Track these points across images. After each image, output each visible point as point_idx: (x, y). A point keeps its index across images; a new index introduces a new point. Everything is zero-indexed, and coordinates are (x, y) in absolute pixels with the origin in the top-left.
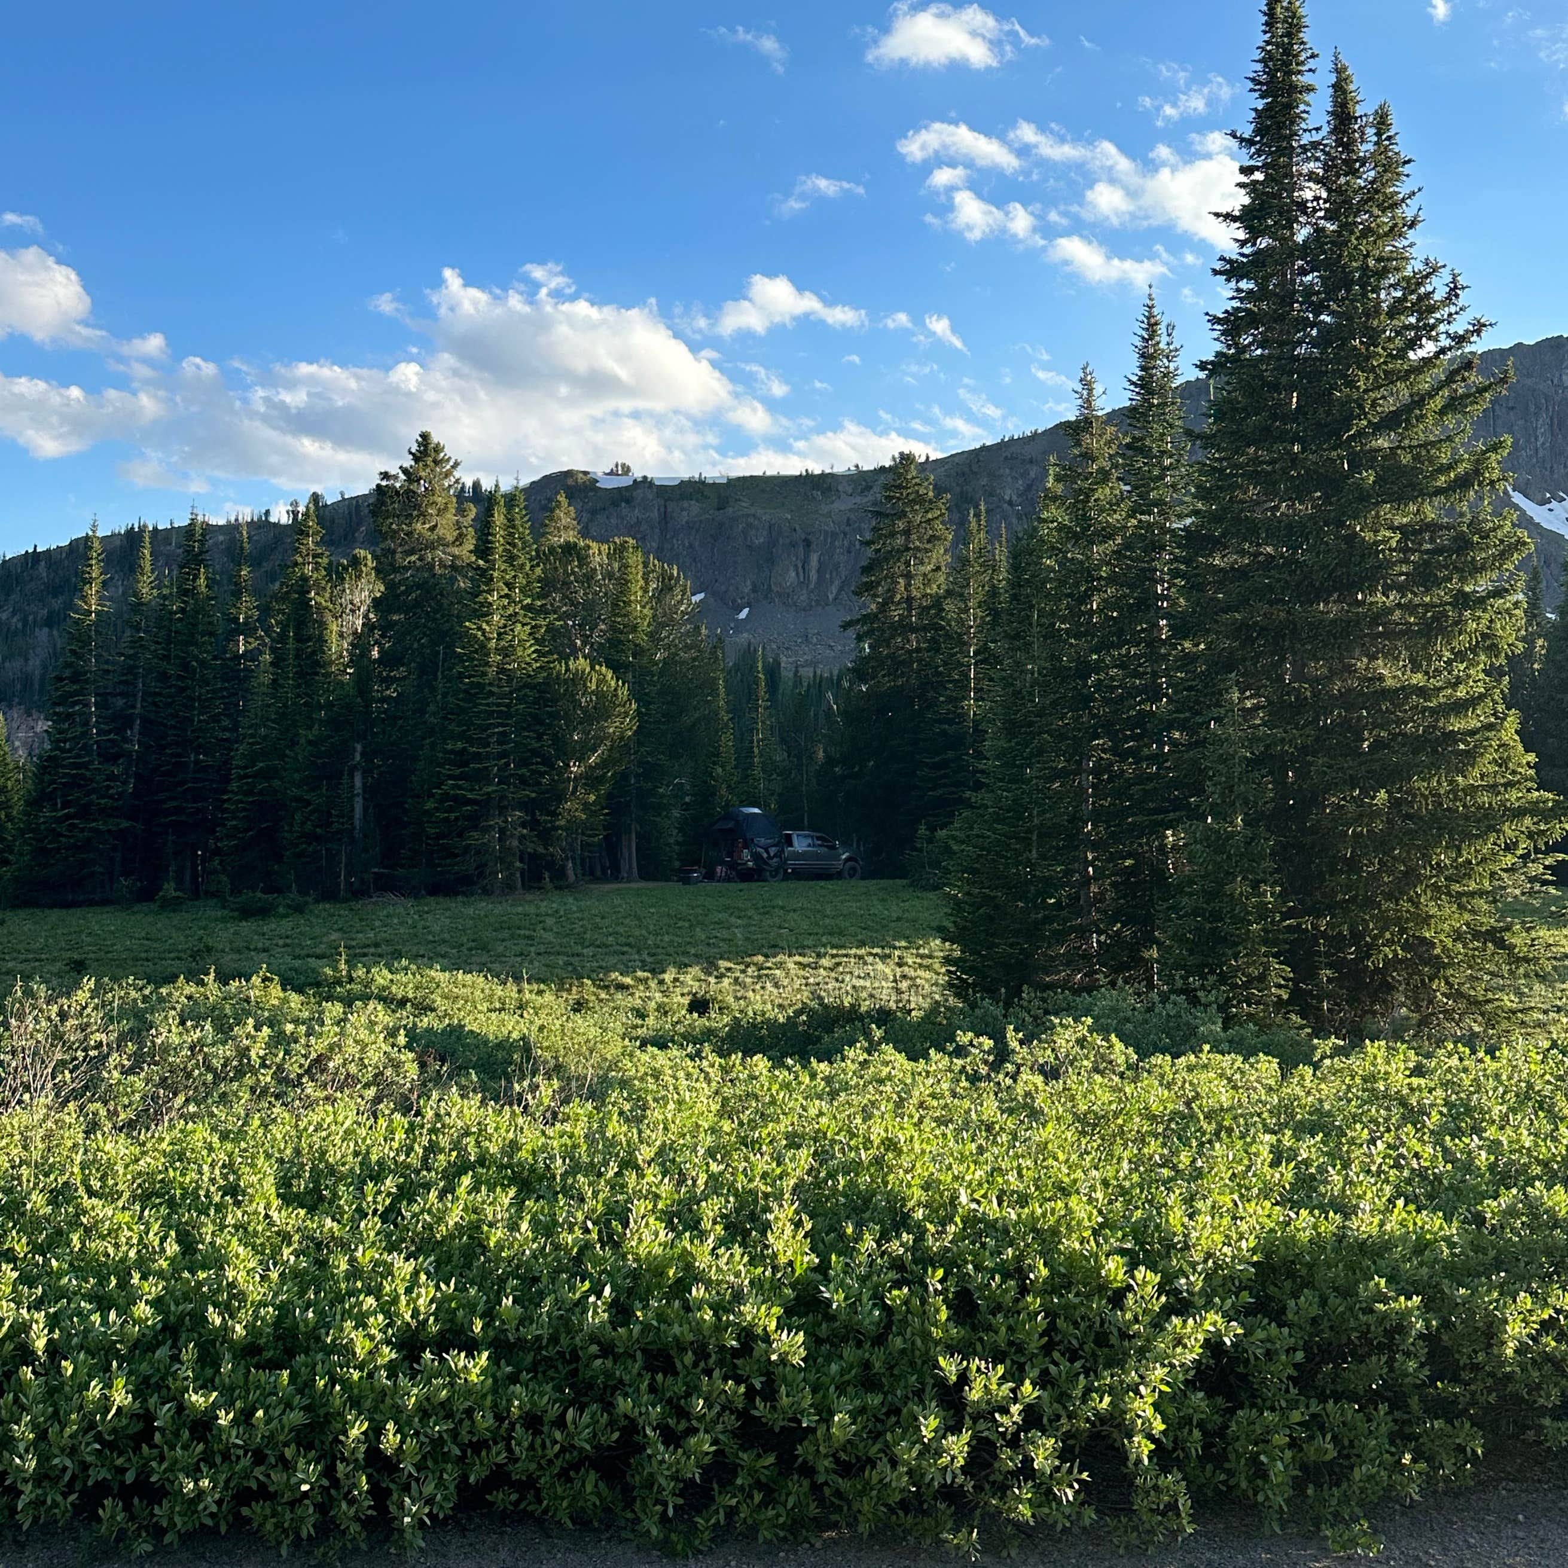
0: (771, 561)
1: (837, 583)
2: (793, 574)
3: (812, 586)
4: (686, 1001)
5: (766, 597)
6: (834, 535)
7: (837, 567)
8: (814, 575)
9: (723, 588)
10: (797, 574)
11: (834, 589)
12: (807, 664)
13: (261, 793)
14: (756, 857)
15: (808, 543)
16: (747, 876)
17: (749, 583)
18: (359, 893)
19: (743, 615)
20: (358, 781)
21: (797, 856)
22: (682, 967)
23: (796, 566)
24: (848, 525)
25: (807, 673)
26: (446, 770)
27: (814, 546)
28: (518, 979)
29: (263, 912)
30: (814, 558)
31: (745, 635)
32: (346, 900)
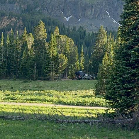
0: (85, 9)
1: (97, 14)
2: (89, 12)
3: (93, 15)
4: (74, 94)
5: (84, 17)
6: (97, 5)
7: (98, 11)
8: (93, 13)
9: (76, 15)
10: (90, 13)
11: (97, 15)
12: (91, 30)
13: (24, 68)
14: (81, 77)
15: (92, 6)
16: (80, 79)
17: (81, 14)
18: (36, 80)
19: (80, 20)
20: (36, 67)
21: (86, 77)
22: (73, 90)
23: (90, 11)
24: (100, 3)
25: (91, 32)
26: (46, 67)
27: (93, 7)
28: (59, 91)
29: (27, 82)
30: (93, 9)
31: (80, 24)
32: (35, 81)
